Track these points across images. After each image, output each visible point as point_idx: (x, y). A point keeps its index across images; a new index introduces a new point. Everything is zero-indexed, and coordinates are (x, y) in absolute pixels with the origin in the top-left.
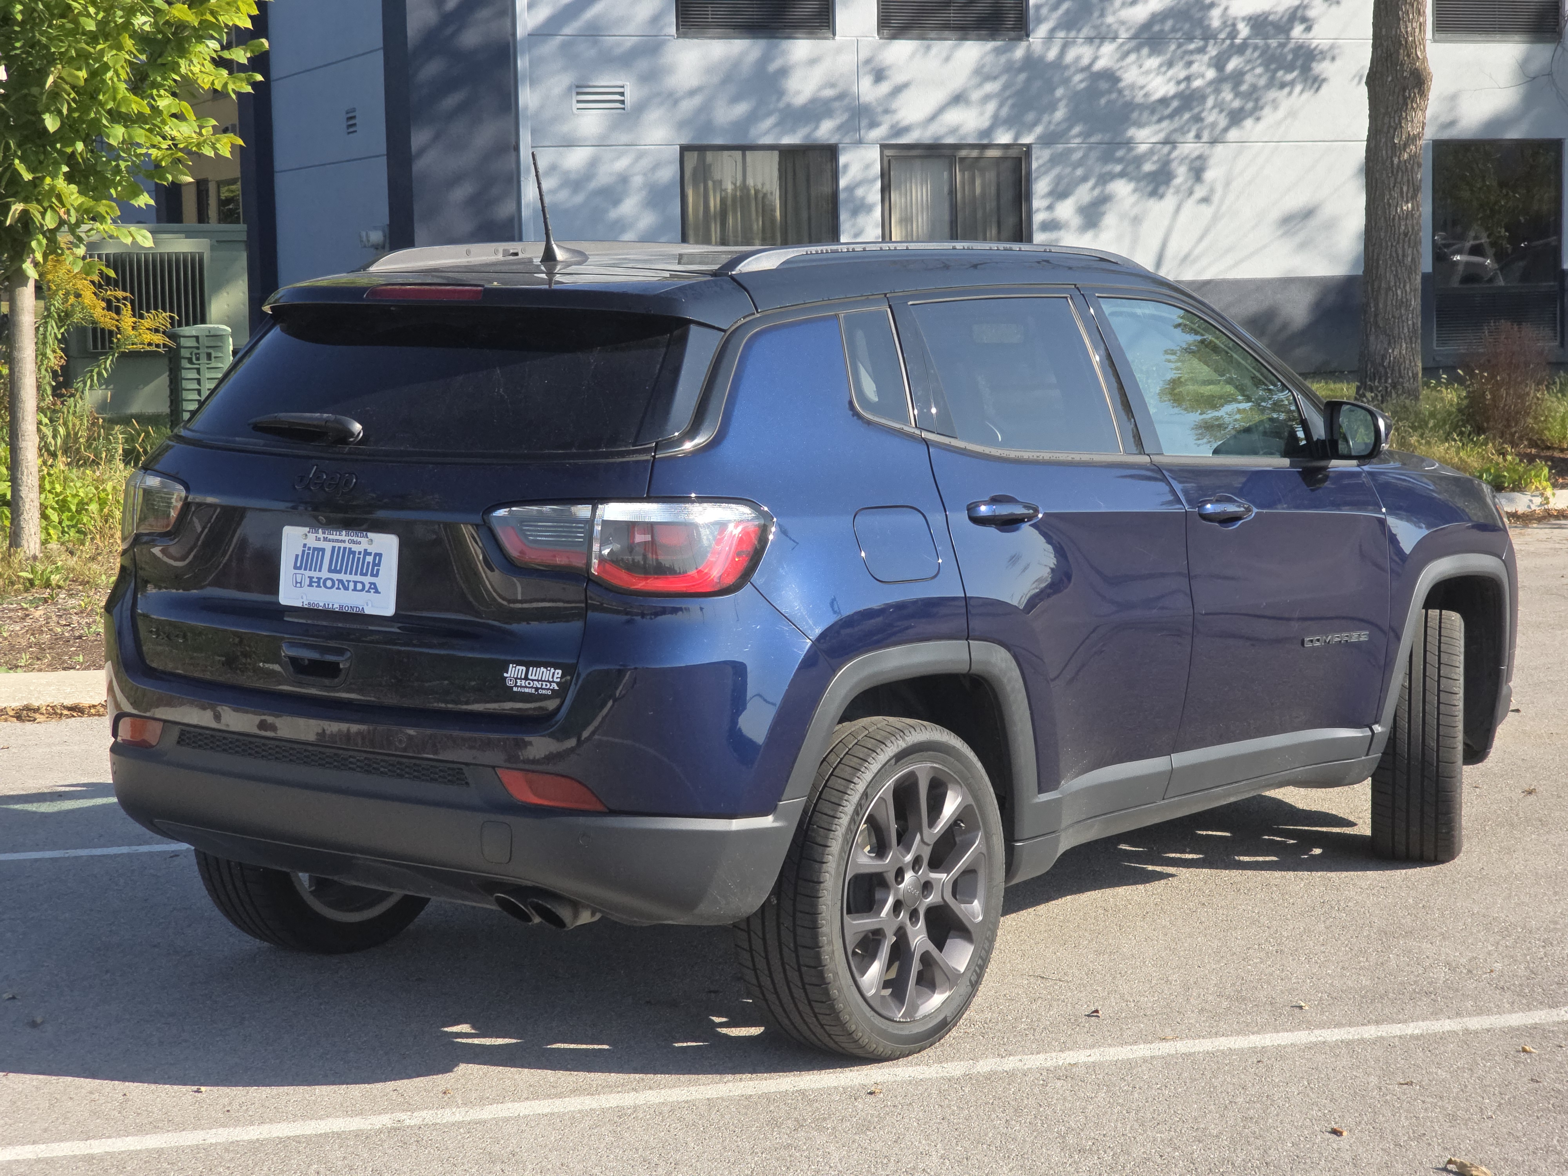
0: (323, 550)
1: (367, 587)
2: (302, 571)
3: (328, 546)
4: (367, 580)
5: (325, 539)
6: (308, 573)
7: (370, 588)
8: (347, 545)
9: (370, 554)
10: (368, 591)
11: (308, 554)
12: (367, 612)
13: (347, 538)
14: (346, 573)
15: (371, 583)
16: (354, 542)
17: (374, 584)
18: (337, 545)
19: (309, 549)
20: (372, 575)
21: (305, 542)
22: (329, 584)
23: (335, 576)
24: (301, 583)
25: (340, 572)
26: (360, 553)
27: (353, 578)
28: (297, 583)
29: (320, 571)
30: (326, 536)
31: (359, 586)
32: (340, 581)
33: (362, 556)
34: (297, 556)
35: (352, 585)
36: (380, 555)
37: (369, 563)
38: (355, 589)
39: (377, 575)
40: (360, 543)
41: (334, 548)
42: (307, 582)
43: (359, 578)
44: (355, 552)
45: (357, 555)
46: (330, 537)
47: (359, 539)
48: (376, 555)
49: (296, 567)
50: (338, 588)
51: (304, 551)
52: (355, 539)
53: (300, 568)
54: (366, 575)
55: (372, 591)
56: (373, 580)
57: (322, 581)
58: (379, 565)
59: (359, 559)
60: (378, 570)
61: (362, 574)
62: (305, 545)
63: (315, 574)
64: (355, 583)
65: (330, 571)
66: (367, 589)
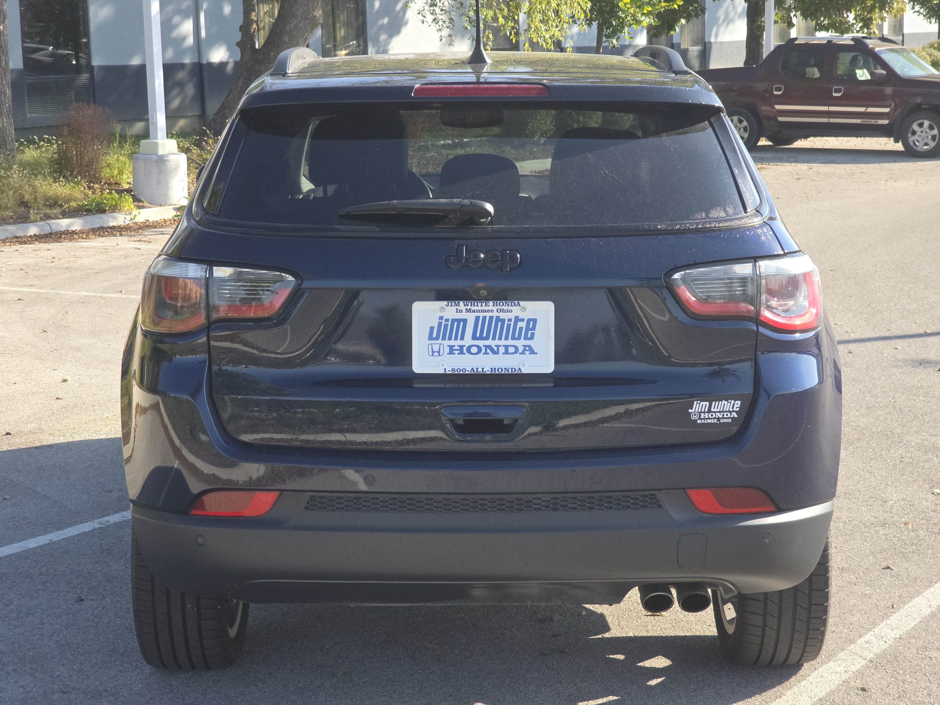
0: (465, 321)
1: (521, 349)
2: (439, 341)
3: (471, 318)
4: (520, 343)
5: (468, 311)
6: (447, 343)
7: (524, 350)
8: (495, 314)
9: (522, 320)
10: (523, 353)
11: (446, 326)
12: (524, 371)
13: (495, 308)
14: (494, 338)
15: (525, 346)
16: (503, 311)
17: (530, 346)
18: (481, 315)
19: (447, 320)
20: (526, 338)
21: (441, 314)
22: (474, 350)
23: (481, 343)
24: (439, 352)
25: (487, 338)
26: (510, 320)
27: (503, 342)
28: (433, 352)
29: (462, 338)
30: (468, 308)
31: (511, 350)
32: (490, 347)
33: (512, 323)
34: (432, 329)
35: (502, 350)
36: (535, 321)
37: (521, 329)
38: (506, 352)
39: (532, 338)
40: (511, 311)
41: (477, 318)
42: (447, 350)
43: (510, 342)
44: (504, 320)
45: (506, 323)
46: (473, 308)
47: (510, 308)
48: (529, 320)
49: (430, 338)
50: (486, 353)
51: (440, 324)
52: (505, 308)
53: (437, 338)
54: (519, 338)
55: (527, 353)
56: (527, 342)
57: (465, 348)
58: (534, 328)
59: (509, 326)
60: (533, 335)
61: (513, 338)
62: (441, 318)
63: (457, 343)
64: (506, 347)
65: (474, 338)
66: (520, 351)
